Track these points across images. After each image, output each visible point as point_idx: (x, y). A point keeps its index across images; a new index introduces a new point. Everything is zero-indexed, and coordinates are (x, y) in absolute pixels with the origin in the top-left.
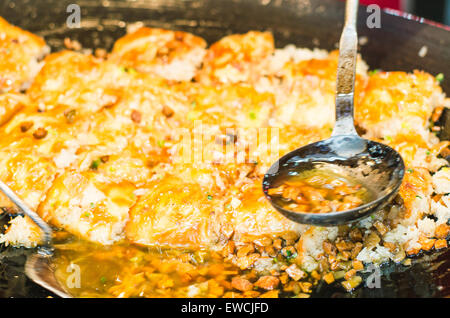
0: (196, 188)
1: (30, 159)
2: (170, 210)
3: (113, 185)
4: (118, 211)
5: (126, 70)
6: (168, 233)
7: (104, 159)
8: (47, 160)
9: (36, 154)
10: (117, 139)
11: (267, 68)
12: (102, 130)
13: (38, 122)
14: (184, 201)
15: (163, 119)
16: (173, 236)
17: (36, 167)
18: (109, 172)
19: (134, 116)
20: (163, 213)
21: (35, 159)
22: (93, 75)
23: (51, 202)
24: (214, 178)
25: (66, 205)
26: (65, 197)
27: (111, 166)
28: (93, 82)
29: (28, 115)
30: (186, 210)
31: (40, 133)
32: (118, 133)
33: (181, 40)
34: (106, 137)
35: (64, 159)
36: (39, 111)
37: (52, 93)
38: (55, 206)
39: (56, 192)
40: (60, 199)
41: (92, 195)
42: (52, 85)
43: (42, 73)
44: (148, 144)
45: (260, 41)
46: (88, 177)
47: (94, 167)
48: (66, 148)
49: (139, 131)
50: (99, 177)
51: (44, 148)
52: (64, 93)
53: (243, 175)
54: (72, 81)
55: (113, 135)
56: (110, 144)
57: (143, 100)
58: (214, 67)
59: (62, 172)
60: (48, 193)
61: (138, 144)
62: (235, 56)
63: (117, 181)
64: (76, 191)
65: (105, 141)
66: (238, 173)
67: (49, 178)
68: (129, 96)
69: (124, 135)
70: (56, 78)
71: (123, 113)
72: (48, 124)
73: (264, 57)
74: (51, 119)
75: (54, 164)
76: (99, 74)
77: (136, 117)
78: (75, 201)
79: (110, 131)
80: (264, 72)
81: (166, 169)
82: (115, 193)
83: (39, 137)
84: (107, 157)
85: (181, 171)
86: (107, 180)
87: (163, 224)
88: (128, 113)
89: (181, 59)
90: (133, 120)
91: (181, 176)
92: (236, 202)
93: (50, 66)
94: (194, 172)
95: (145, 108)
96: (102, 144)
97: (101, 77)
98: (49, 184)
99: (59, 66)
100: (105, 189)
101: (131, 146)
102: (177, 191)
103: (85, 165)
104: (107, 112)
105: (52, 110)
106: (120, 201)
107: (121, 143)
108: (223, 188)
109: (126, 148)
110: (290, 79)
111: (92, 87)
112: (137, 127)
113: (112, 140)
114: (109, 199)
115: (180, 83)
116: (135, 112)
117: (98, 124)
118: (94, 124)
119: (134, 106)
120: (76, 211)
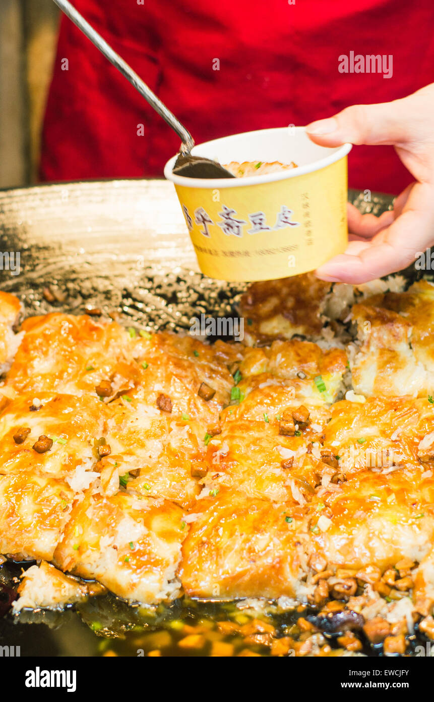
0: (266, 506)
1: (35, 483)
2: (239, 543)
3: (154, 511)
4: (168, 550)
5: (139, 334)
6: (241, 575)
7: (134, 474)
8: (56, 481)
9: (42, 475)
10: (149, 443)
11: (326, 313)
12: (125, 432)
13: (36, 427)
14: (256, 529)
15: (200, 402)
16: (247, 578)
17: (46, 494)
18: (143, 492)
19: (162, 404)
20: (229, 548)
21: (42, 482)
22: (95, 346)
23: (73, 542)
24: (288, 488)
25: (97, 546)
26: (91, 536)
27: (141, 484)
28: (98, 355)
29: (18, 417)
30: (261, 541)
31: (43, 444)
32: (148, 434)
34: (133, 441)
35: (81, 479)
36: (33, 409)
37: (44, 376)
38: (80, 550)
39: (78, 530)
40: (86, 538)
42: (41, 365)
43: (25, 347)
44: (188, 443)
46: (121, 504)
47: (123, 484)
48: (79, 462)
49: (173, 425)
50: (134, 503)
51: (52, 465)
52: (60, 377)
53: (326, 480)
54: (68, 359)
55: (141, 437)
56: (140, 452)
57: (168, 378)
58: (257, 319)
59: (81, 498)
60: (67, 531)
61: (174, 445)
62: (283, 301)
63: (157, 503)
64: (106, 526)
65: (133, 448)
66: (318, 478)
67: (64, 510)
68: (150, 374)
69: (156, 436)
70: (45, 354)
71: (145, 399)
72: (52, 429)
74: (52, 420)
75: (68, 486)
76: (101, 344)
78: (106, 541)
79: (137, 432)
80: (324, 319)
81: (220, 480)
82: (158, 523)
83: (41, 449)
84: (138, 471)
85: (242, 482)
86: (146, 505)
87: (232, 564)
88: (154, 397)
90: (160, 408)
91: (241, 488)
92: (324, 523)
93: (34, 338)
94: (260, 481)
95: (174, 390)
96: (130, 453)
97: (107, 345)
98: (66, 517)
99: (47, 338)
100: (147, 517)
101: (167, 448)
102: (241, 513)
103: (113, 487)
104: (124, 401)
105: (49, 404)
106: (167, 535)
107: (155, 447)
108: (302, 502)
109: (161, 455)
111: (95, 363)
112: (170, 420)
113: (143, 446)
114: (154, 535)
116: (161, 396)
117: (119, 423)
118: (111, 423)
119: (158, 387)
120: (110, 554)
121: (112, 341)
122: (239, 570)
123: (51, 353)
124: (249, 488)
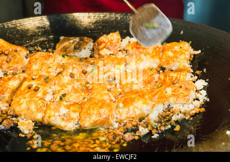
0: (104, 102)
1: (35, 100)
2: (95, 112)
3: (71, 105)
4: (75, 115)
5: (63, 56)
6: (97, 121)
7: (64, 95)
8: (41, 99)
9: (37, 97)
10: (68, 86)
11: (119, 47)
12: (61, 84)
13: (34, 84)
14: (101, 107)
15: (83, 75)
16: (99, 122)
17: (38, 102)
18: (67, 100)
20: (93, 114)
21: (37, 99)
22: (51, 60)
23: (47, 115)
24: (109, 96)
25: (54, 116)
26: (52, 113)
27: (67, 98)
28: (52, 63)
29: (29, 82)
30: (102, 111)
31: (37, 88)
32: (68, 84)
33: (83, 40)
34: (63, 86)
35: (48, 98)
36: (33, 79)
37: (36, 70)
38: (49, 117)
39: (48, 112)
40: (51, 114)
41: (63, 111)
42: (35, 67)
43: (30, 62)
44: (80, 86)
45: (115, 36)
46: (60, 104)
47: (61, 99)
48: (48, 93)
49: (75, 81)
50: (64, 103)
51: (40, 94)
52: (41, 70)
54: (43, 64)
55: (66, 85)
56: (66, 89)
57: (73, 68)
58: (99, 50)
59: (49, 103)
60: (45, 112)
61: (76, 87)
62: (106, 44)
63: (72, 103)
64: (57, 110)
65: (63, 88)
67: (44, 106)
68: (67, 68)
69: (70, 84)
70: (36, 64)
71: (66, 75)
72: (38, 84)
73: (118, 42)
74: (39, 82)
75: (45, 100)
76: (53, 60)
77: (72, 76)
78: (57, 114)
79: (64, 84)
80: (119, 49)
82: (72, 108)
83: (36, 90)
84: (65, 94)
85: (96, 96)
86: (68, 103)
87: (94, 118)
88: (69, 74)
89: (85, 49)
90: (71, 77)
91: (96, 97)
92: (121, 105)
93: (32, 59)
94: (101, 95)
95: (75, 72)
96: (62, 89)
97: (54, 61)
98: (45, 108)
99: (36, 59)
100: (68, 107)
101: (73, 88)
102: (96, 104)
103: (58, 99)
104: (60, 75)
105: (38, 78)
106: (75, 111)
107: (70, 87)
108: (114, 100)
109: (72, 90)
110: (131, 51)
111: (51, 66)
112: (74, 80)
113: (66, 87)
114: (71, 112)
115: (86, 58)
116: (71, 74)
117: (59, 81)
118: (57, 82)
119: (70, 71)
120: (58, 118)
121: (56, 59)
122: (96, 119)
123: (38, 64)
124: (98, 97)
